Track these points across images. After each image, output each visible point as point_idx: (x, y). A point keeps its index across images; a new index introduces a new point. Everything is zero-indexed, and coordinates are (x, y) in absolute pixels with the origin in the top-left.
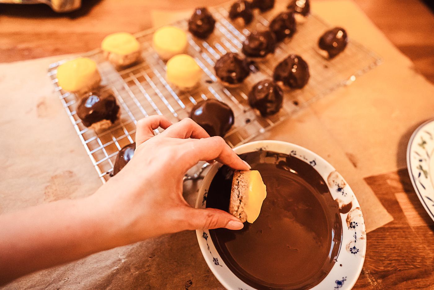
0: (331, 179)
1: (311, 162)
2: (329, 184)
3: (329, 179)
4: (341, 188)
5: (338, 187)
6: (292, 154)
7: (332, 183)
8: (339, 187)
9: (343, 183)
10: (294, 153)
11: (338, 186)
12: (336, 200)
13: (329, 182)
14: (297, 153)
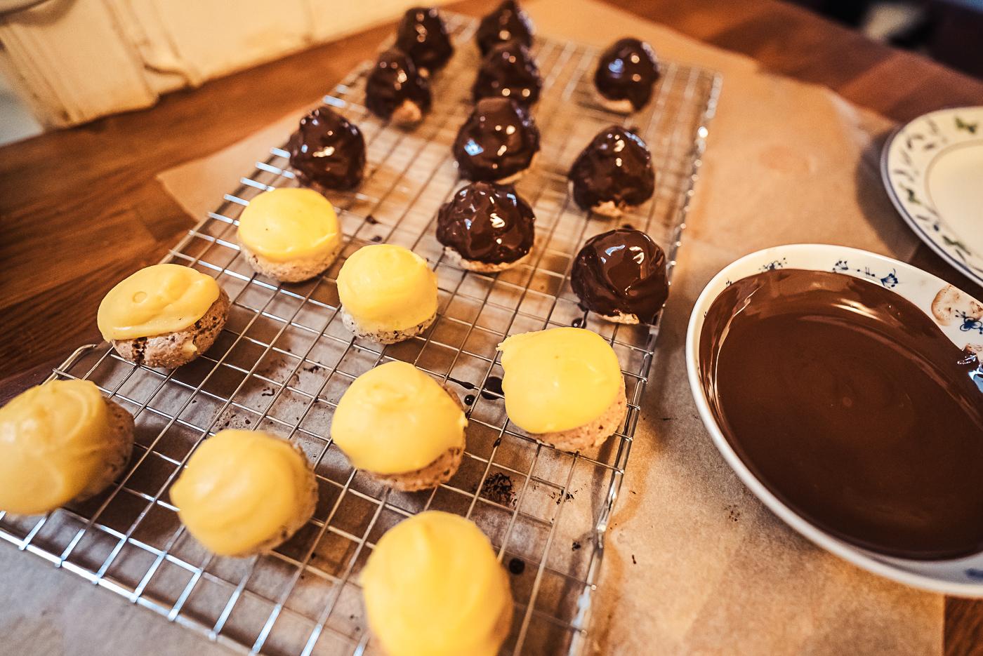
0: (941, 308)
1: (884, 280)
2: (938, 318)
3: (935, 309)
4: (971, 319)
5: (963, 319)
6: (839, 270)
7: (946, 313)
8: (966, 320)
9: (976, 308)
10: (843, 265)
11: (965, 318)
12: (966, 349)
13: (938, 313)
14: (848, 265)
